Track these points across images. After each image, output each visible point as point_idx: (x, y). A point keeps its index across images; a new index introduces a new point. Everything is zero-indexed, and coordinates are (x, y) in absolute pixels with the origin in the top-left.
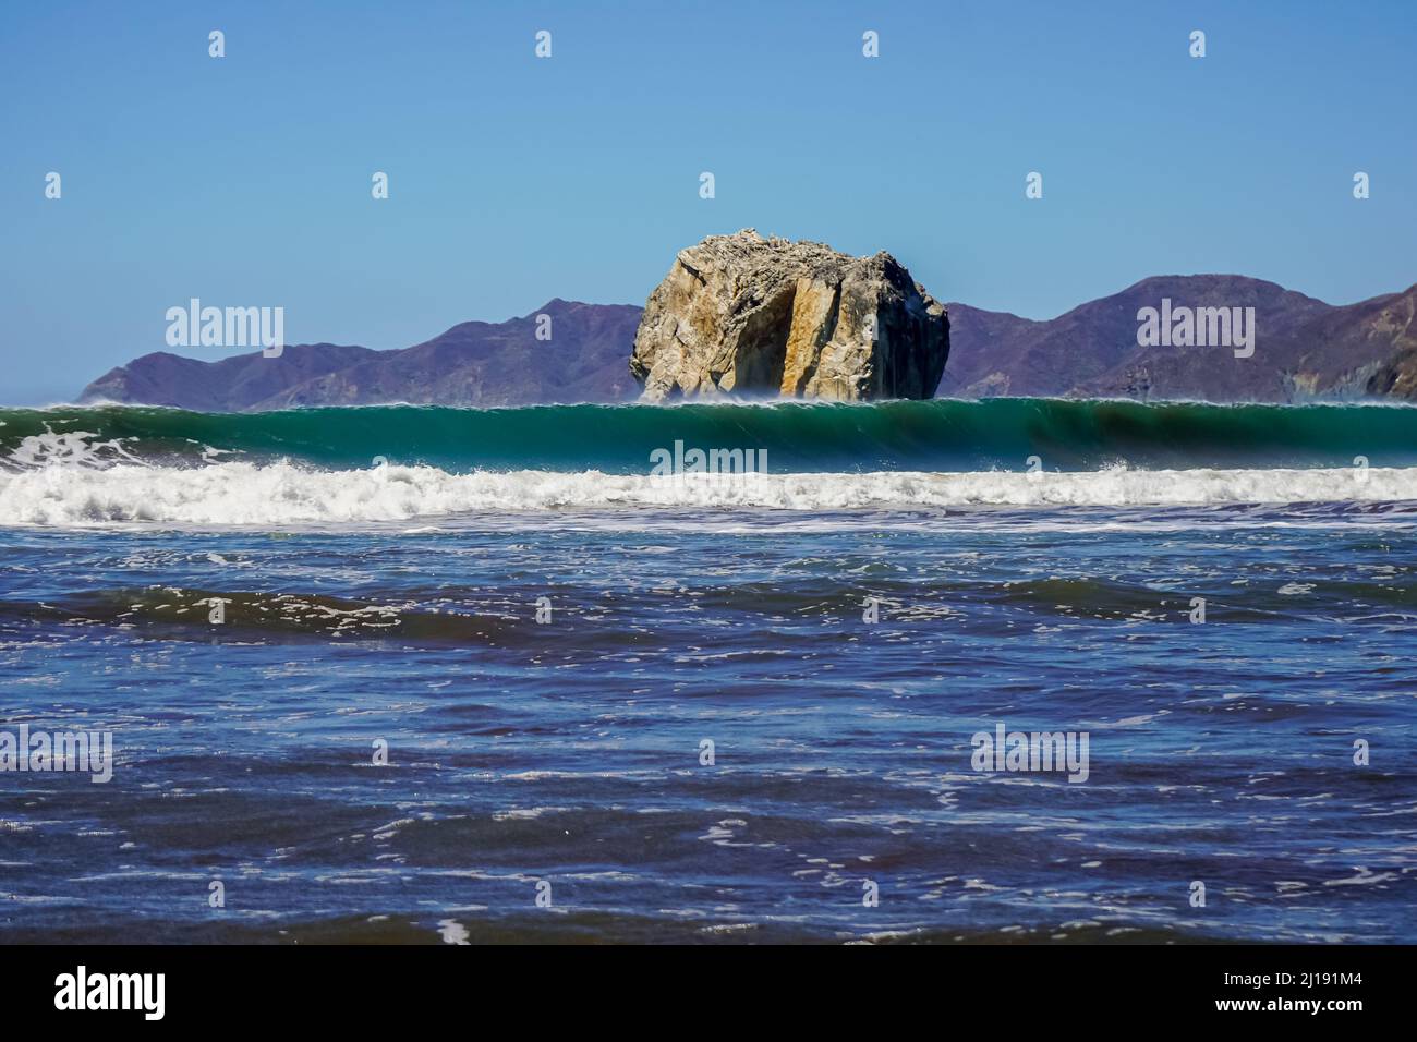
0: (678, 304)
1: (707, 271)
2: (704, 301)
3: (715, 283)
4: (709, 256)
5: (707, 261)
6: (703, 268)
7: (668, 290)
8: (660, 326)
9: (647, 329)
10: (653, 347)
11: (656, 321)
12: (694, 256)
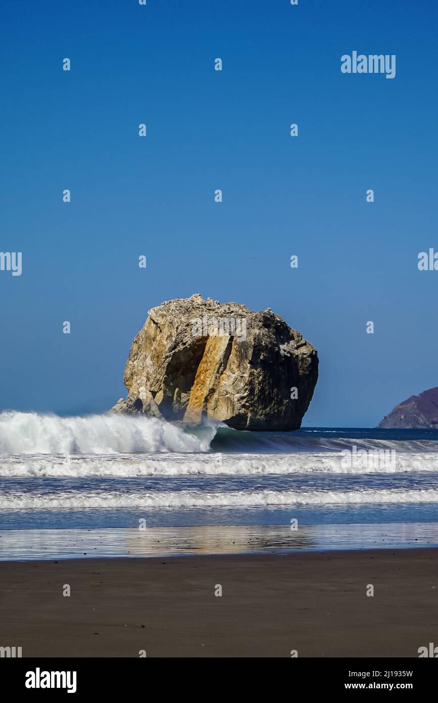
0: (148, 346)
1: (162, 323)
2: (159, 343)
3: (166, 331)
4: (165, 313)
5: (163, 316)
6: (160, 321)
7: (143, 336)
8: (137, 361)
9: (131, 362)
10: (132, 375)
11: (136, 357)
12: (156, 313)
